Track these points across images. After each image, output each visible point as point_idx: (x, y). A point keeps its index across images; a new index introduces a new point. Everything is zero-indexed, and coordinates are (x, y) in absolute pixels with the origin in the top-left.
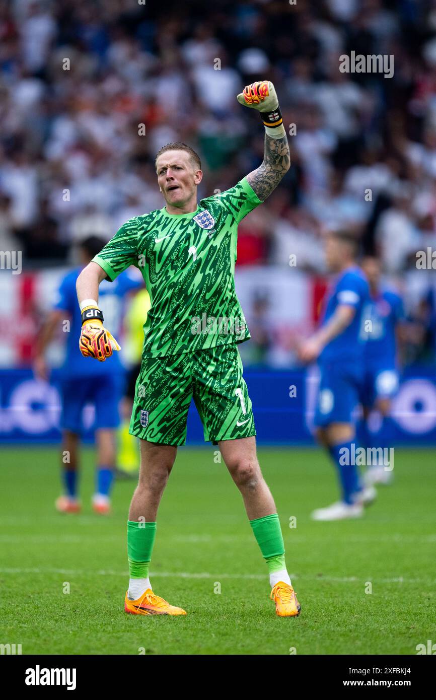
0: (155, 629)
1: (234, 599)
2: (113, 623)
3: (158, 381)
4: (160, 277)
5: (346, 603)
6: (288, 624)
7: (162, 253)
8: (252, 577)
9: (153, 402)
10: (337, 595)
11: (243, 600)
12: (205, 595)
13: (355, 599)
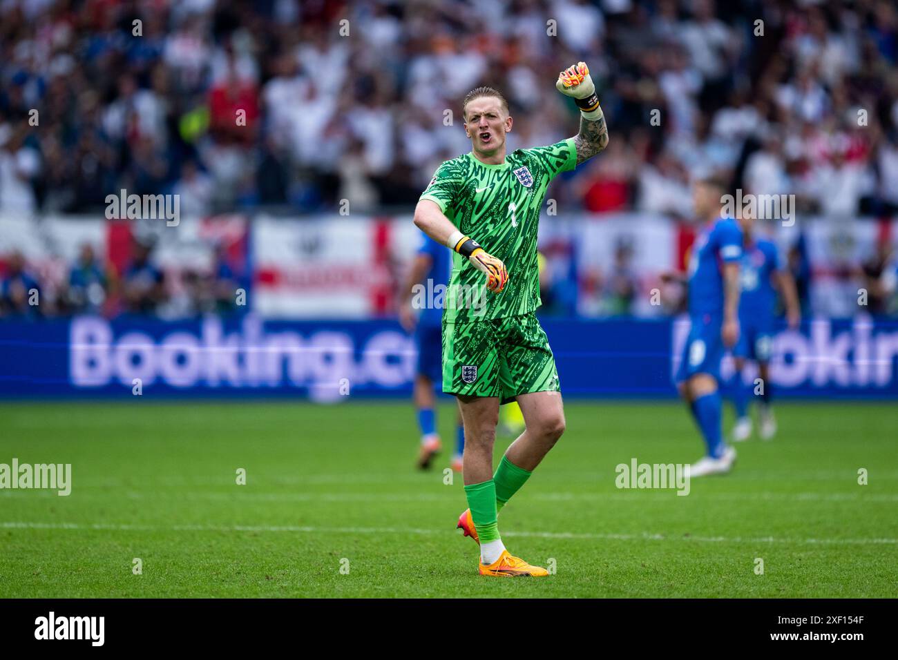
0: (515, 591)
1: (597, 560)
2: (471, 585)
3: (482, 333)
4: (476, 229)
5: (714, 564)
6: (653, 585)
7: (482, 204)
8: (616, 536)
9: (481, 355)
10: (704, 556)
11: (606, 560)
12: (567, 556)
13: (723, 560)
